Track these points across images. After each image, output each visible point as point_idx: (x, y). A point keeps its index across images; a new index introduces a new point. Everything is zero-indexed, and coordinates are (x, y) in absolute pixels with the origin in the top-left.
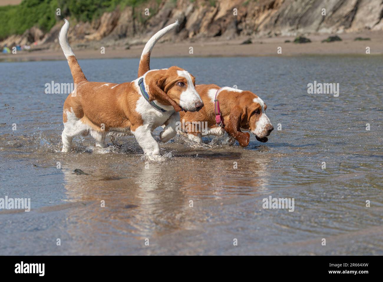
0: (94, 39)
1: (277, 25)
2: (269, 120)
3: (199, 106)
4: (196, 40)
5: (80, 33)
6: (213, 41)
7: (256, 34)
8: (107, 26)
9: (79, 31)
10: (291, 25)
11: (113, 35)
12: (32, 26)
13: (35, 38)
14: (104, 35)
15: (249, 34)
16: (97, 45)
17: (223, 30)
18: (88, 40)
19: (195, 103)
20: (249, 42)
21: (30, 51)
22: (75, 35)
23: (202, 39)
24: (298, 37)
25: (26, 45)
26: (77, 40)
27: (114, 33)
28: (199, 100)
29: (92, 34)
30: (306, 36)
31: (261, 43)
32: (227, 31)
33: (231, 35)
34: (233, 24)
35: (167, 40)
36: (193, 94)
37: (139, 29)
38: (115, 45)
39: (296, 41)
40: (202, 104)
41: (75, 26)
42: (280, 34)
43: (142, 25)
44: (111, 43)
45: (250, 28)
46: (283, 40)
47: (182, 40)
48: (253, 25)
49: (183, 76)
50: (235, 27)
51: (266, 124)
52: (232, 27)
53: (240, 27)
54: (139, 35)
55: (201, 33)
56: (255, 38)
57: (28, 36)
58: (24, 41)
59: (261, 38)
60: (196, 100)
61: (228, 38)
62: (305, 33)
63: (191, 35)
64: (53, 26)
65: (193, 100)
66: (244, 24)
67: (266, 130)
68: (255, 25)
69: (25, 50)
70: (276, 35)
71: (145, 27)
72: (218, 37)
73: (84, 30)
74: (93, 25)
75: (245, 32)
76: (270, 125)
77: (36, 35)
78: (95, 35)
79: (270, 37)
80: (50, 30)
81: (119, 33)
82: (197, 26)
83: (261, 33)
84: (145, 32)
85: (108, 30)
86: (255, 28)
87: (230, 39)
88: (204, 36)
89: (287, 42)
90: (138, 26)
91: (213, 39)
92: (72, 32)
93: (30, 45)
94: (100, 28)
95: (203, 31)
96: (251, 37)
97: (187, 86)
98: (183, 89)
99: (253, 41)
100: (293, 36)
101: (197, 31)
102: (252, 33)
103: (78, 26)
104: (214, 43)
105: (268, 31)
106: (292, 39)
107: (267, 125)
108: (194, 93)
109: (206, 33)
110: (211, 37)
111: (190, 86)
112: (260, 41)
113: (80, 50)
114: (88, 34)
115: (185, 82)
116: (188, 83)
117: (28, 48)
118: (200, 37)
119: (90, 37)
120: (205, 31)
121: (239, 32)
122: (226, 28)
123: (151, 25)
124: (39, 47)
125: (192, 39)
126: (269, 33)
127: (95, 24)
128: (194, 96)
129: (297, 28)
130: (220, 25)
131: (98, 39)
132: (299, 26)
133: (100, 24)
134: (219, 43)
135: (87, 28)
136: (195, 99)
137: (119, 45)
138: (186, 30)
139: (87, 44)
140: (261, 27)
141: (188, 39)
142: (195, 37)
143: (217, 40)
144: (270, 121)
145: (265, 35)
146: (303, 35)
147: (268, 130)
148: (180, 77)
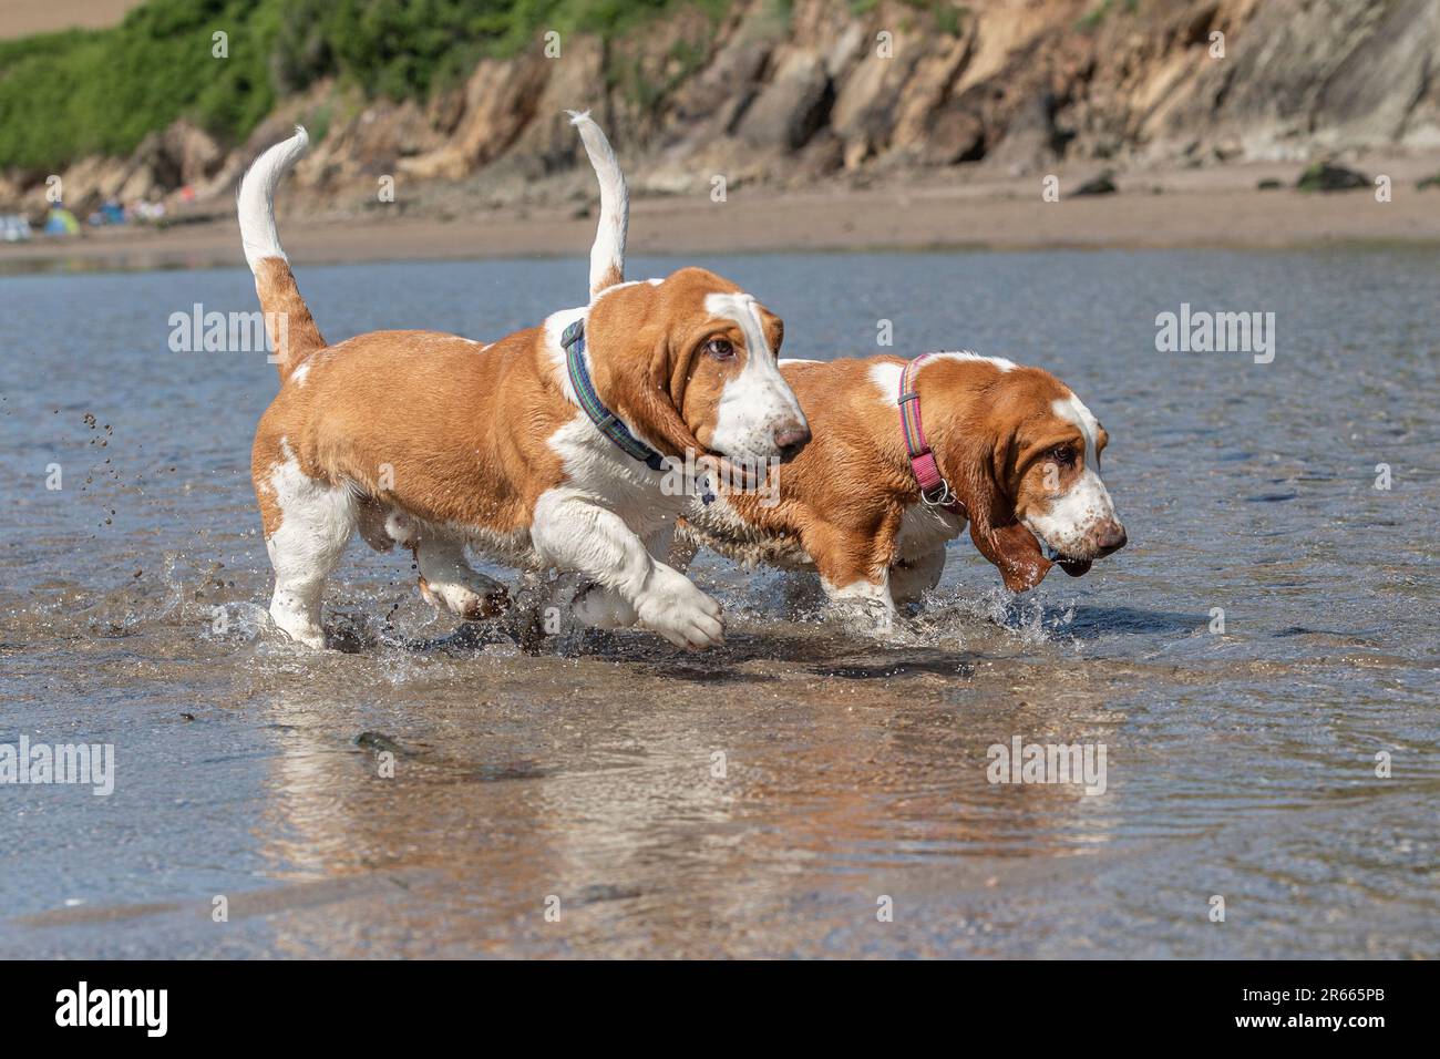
0: (440, 176)
1: (1222, 112)
2: (1110, 503)
3: (791, 441)
4: (878, 176)
5: (380, 149)
6: (948, 182)
7: (1133, 151)
8: (495, 117)
9: (372, 142)
10: (1284, 113)
11: (520, 159)
12: (173, 118)
13: (186, 172)
14: (483, 158)
15: (1103, 153)
16: (452, 200)
17: (992, 134)
18: (411, 181)
19: (772, 429)
20: (1104, 187)
21: (165, 225)
22: (355, 156)
23: (903, 174)
24: (1315, 165)
25: (147, 199)
26: (365, 179)
27: (522, 146)
28: (790, 416)
29: (430, 151)
30: (1350, 161)
31: (1157, 191)
32: (1009, 141)
33: (1026, 159)
34: (1035, 111)
35: (752, 180)
36: (769, 388)
37: (630, 133)
38: (526, 200)
39: (1305, 182)
40: (802, 432)
41: (357, 119)
42: (1239, 152)
43: (641, 115)
44: (510, 190)
45: (1107, 127)
46: (1250, 179)
47: (814, 179)
48: (1120, 113)
49: (728, 317)
50: (1042, 121)
51: (1095, 515)
52: (1032, 123)
53: (1064, 122)
54: (633, 157)
55: (896, 150)
56: (1131, 168)
57: (153, 159)
58: (139, 184)
59: (1154, 168)
60: (779, 416)
61: (1013, 169)
62: (1345, 149)
63: (854, 155)
64: (260, 117)
65: (766, 417)
66: (1081, 110)
67: (1093, 542)
68: (1128, 114)
69: (142, 222)
70: (1221, 156)
71: (658, 124)
72: (972, 163)
73: (397, 134)
74: (433, 115)
75: (1088, 142)
76: (1113, 522)
77: (190, 159)
78: (446, 157)
79: (1197, 165)
80: (248, 134)
81: (546, 148)
82: (880, 121)
83: (1156, 150)
84: (654, 147)
85: (497, 136)
86: (1131, 126)
87: (1024, 174)
88: (911, 161)
89: (1269, 185)
90: (628, 118)
91: (948, 172)
92: (346, 142)
93: (161, 200)
94: (464, 126)
95: (906, 138)
96: (1112, 165)
97: (745, 358)
98: (728, 368)
99: (1122, 182)
100: (1296, 163)
101: (879, 143)
102: (1118, 147)
103: (368, 117)
104: (957, 191)
105: (1186, 140)
106: (1290, 176)
107: (1100, 522)
108: (773, 388)
109: (918, 147)
110: (939, 164)
111: (756, 357)
112: (1152, 182)
113: (379, 221)
114: (414, 153)
115: (736, 343)
116: (746, 345)
117: (153, 211)
118: (894, 167)
119: (423, 166)
120: (913, 141)
121: (1059, 142)
122: (1003, 128)
123: (681, 116)
124: (201, 210)
125: (860, 173)
126: (1190, 150)
127: (441, 109)
128: (771, 398)
129: (1312, 128)
130: (978, 114)
131: (456, 172)
132: (1320, 118)
133: (462, 110)
134: (971, 191)
135: (408, 127)
136: (777, 411)
137: (544, 200)
138: (833, 136)
139: (410, 195)
140: (1156, 122)
141: (843, 174)
142: (871, 166)
143: (966, 180)
144: (1112, 507)
145: (1171, 156)
146: (1334, 155)
147: (1102, 544)
148: (716, 320)
